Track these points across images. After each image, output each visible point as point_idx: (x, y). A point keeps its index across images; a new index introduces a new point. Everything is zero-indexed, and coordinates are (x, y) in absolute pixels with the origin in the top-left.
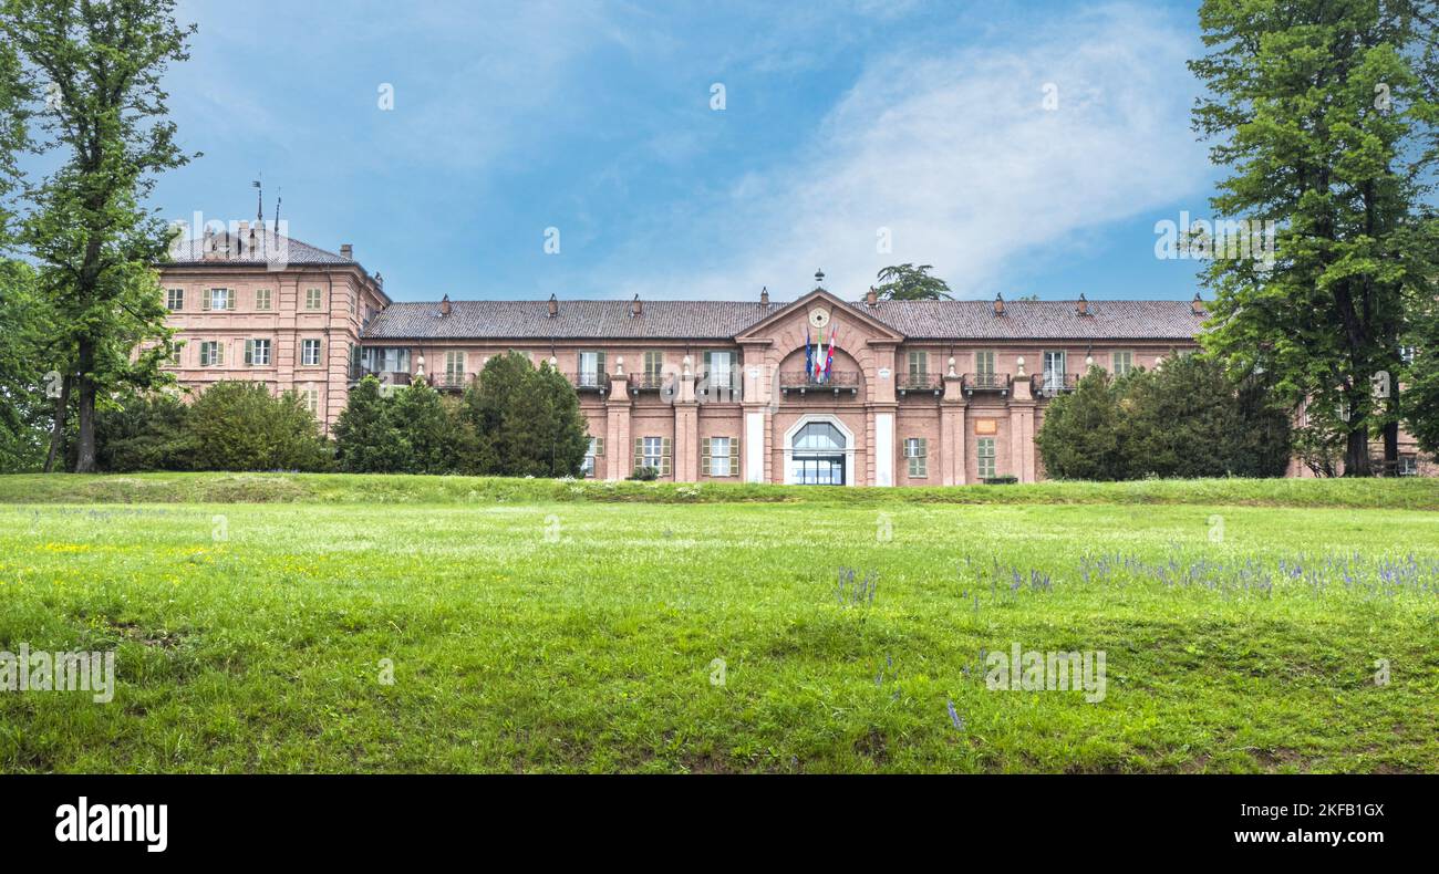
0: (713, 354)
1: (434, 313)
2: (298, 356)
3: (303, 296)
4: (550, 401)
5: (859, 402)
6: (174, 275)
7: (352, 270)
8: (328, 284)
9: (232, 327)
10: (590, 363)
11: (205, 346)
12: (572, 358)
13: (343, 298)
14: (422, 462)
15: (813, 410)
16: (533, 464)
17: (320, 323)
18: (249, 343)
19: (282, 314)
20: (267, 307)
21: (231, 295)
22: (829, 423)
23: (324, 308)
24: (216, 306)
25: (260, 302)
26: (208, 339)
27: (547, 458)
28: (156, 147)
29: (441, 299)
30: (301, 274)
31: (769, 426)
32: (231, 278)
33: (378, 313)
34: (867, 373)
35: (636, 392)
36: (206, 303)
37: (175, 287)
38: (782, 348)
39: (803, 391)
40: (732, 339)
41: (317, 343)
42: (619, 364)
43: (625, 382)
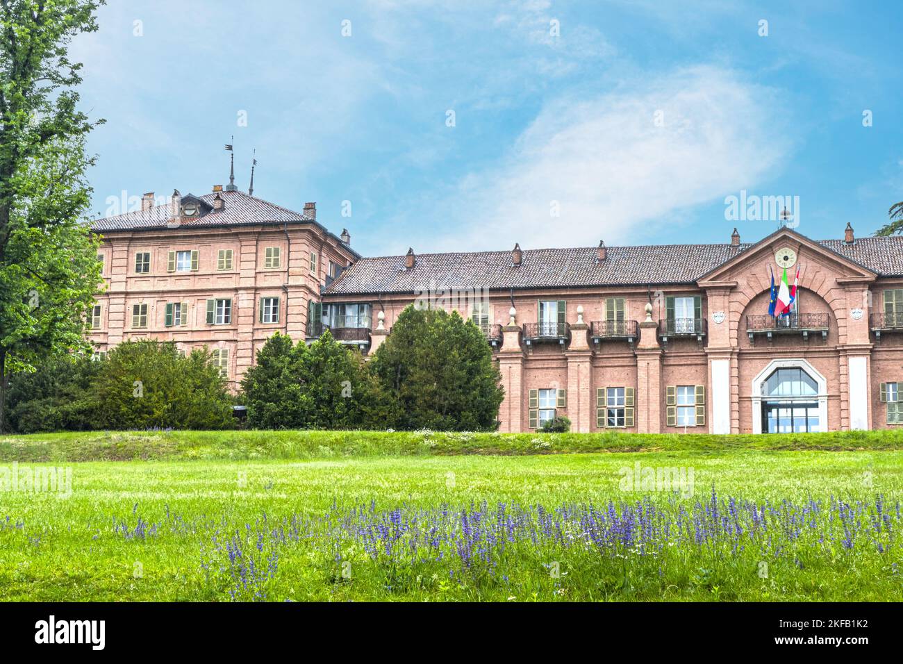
0: (677, 300)
1: (399, 268)
2: (258, 315)
3: (263, 255)
4: (455, 352)
5: (831, 345)
6: (141, 239)
7: (309, 227)
8: (287, 242)
9: (196, 288)
10: (551, 312)
11: (169, 308)
12: (531, 308)
13: (301, 255)
14: (324, 417)
15: (782, 355)
16: (440, 418)
17: (278, 281)
18: (210, 304)
19: (243, 273)
20: (229, 267)
21: (195, 256)
22: (800, 368)
23: (283, 267)
24: (180, 268)
25: (222, 262)
26: (172, 301)
27: (454, 410)
28: (60, 116)
29: (405, 253)
30: (259, 233)
31: (735, 372)
32: (194, 240)
33: (345, 269)
34: (838, 314)
35: (596, 341)
36: (171, 265)
37: (142, 250)
38: (748, 291)
39: (769, 335)
40: (694, 284)
41: (276, 301)
42: (579, 312)
43: (585, 331)
